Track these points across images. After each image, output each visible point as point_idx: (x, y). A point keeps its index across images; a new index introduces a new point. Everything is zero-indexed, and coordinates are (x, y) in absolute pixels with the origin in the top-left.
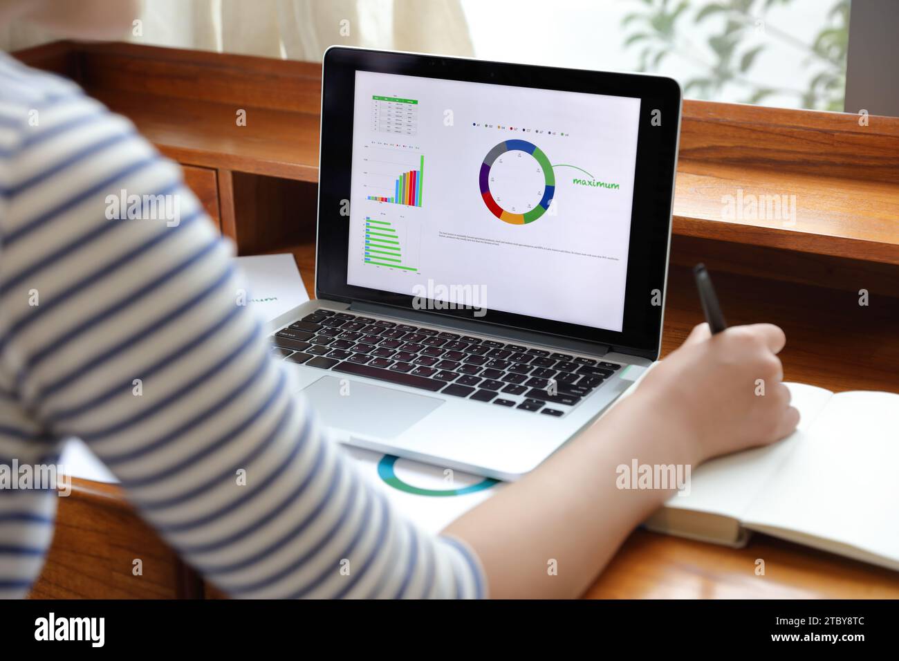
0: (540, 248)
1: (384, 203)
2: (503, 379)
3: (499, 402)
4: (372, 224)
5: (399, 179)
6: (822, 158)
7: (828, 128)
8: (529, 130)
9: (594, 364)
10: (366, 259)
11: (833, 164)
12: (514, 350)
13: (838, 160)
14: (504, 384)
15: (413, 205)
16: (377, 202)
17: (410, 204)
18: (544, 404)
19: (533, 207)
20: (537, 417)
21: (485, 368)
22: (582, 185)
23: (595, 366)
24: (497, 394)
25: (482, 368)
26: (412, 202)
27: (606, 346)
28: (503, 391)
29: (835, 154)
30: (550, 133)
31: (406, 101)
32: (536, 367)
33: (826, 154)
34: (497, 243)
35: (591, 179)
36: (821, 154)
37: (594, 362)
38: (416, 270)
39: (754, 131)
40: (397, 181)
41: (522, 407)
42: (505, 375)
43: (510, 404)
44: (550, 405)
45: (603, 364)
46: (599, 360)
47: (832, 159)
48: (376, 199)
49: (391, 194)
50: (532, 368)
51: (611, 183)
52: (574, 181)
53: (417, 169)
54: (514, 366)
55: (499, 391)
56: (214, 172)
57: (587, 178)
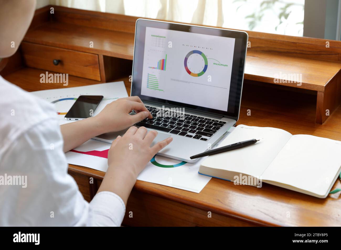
0: (202, 84)
1: (154, 69)
2: (189, 128)
3: (188, 136)
4: (149, 76)
5: (158, 61)
6: (293, 51)
7: (294, 41)
8: (200, 47)
9: (217, 122)
10: (147, 87)
11: (296, 53)
12: (193, 117)
13: (298, 52)
14: (189, 129)
15: (163, 70)
16: (151, 69)
17: (162, 69)
18: (201, 136)
19: (201, 71)
20: (199, 141)
21: (184, 124)
22: (216, 65)
23: (218, 123)
24: (187, 133)
25: (182, 124)
26: (163, 69)
27: (222, 116)
28: (189, 132)
29: (297, 50)
30: (207, 48)
31: (162, 37)
32: (200, 123)
33: (294, 50)
34: (189, 83)
35: (219, 63)
36: (293, 50)
37: (218, 121)
38: (163, 90)
39: (271, 42)
40: (158, 62)
41: (194, 137)
42: (190, 126)
43: (191, 136)
44: (203, 137)
45: (221, 122)
46: (219, 120)
47: (296, 51)
48: (151, 68)
49: (156, 66)
50: (198, 123)
51: (225, 65)
52: (214, 64)
53: (165, 58)
54: (193, 123)
55: (188, 132)
56: (97, 56)
57: (218, 63)
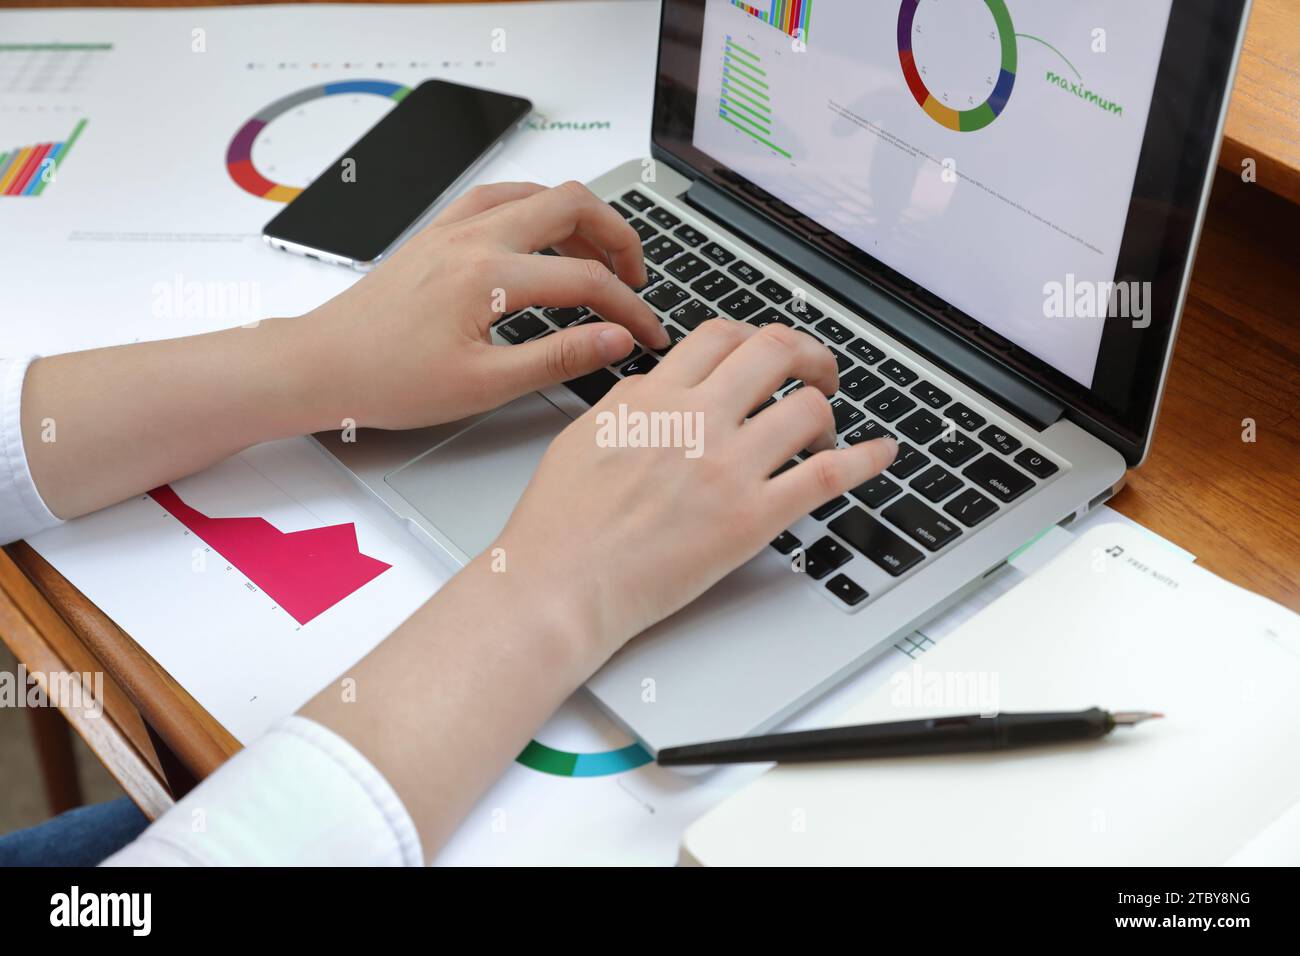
0: (979, 185)
1: (754, 18)
4: (733, 51)
9: (1008, 454)
10: (721, 111)
15: (795, 35)
16: (743, 13)
17: (790, 33)
18: (847, 559)
19: (977, 103)
22: (1059, 89)
23: (1010, 459)
26: (794, 29)
27: (1058, 403)
34: (914, 152)
37: (1015, 445)
38: (789, 156)
44: (855, 566)
45: (1026, 454)
46: (1028, 439)
48: (743, 6)
49: (764, 5)
57: (1071, 78)
